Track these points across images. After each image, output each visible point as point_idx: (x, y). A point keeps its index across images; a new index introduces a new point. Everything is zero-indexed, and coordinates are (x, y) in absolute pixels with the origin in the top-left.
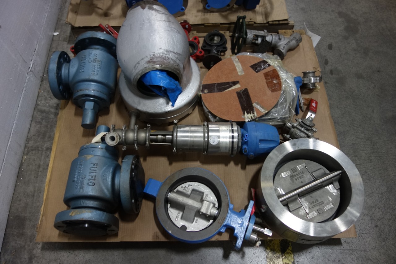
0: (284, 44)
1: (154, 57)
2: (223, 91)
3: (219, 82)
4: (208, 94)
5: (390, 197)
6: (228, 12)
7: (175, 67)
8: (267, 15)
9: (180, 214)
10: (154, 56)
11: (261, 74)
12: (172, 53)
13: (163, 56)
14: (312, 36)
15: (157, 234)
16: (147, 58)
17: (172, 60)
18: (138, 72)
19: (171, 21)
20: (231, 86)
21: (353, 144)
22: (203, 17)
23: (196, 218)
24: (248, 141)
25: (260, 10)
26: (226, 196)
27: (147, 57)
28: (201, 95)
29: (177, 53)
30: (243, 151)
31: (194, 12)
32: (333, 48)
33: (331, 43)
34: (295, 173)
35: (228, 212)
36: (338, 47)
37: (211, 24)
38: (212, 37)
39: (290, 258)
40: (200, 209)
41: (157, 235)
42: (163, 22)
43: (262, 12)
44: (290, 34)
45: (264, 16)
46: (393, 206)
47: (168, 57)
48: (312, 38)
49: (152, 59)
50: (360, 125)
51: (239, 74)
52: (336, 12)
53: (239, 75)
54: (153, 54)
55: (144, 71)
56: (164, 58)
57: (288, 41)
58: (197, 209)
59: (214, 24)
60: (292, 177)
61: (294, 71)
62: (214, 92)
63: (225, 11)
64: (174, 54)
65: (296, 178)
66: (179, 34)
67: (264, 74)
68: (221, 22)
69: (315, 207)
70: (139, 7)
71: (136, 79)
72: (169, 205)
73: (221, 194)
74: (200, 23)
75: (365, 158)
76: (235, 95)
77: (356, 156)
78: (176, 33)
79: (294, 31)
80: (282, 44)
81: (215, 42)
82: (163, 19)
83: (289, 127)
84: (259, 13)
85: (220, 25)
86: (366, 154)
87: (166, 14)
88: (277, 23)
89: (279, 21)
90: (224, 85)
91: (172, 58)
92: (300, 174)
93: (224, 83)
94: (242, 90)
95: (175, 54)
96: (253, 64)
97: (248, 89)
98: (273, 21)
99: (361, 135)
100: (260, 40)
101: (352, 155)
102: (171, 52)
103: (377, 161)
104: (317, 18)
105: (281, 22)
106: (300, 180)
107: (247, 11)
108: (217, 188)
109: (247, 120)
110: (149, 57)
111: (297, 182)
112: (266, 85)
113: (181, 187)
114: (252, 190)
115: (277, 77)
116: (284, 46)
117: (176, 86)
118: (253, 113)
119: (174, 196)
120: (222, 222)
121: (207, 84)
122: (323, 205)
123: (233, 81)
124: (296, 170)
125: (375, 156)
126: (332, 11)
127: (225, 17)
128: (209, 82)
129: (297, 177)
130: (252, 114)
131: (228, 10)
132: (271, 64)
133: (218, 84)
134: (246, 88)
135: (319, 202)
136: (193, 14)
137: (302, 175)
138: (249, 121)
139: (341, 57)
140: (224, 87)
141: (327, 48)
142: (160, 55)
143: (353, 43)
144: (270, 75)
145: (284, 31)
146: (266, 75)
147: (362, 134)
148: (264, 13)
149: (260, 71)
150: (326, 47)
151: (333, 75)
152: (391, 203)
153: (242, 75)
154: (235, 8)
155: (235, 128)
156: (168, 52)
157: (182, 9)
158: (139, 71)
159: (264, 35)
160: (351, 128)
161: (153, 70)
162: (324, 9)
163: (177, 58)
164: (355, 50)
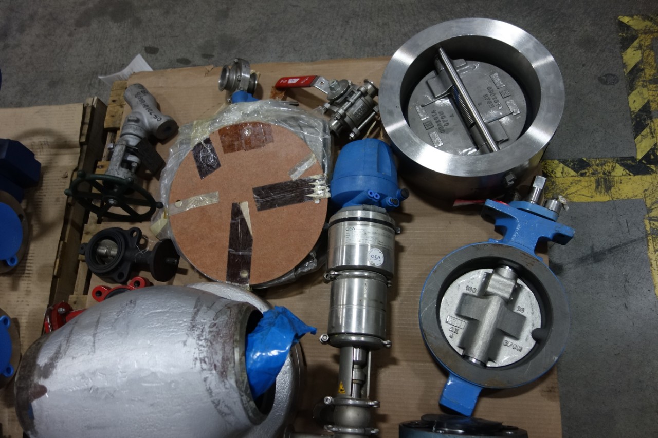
0: (150, 116)
1: (210, 360)
2: (250, 236)
3: (227, 243)
4: (252, 270)
5: (448, 8)
6: (33, 222)
7: (237, 311)
8: (62, 145)
9: (507, 342)
10: (207, 360)
11: (226, 159)
12: (197, 318)
13: (208, 337)
14: (132, 70)
15: (545, 391)
16: (209, 380)
17: (216, 317)
18: (243, 404)
19: (96, 320)
20: (243, 220)
21: (354, 44)
22: (34, 277)
23: (516, 310)
24: (378, 193)
25: (44, 156)
26: (479, 249)
27: (205, 379)
28: (250, 286)
29: (195, 307)
30: (394, 206)
31: (14, 297)
32: (156, 46)
33: (144, 48)
34: (435, 125)
35: (510, 247)
36: (156, 38)
37: (58, 260)
38: (97, 259)
39: (554, 166)
40: (503, 298)
41: (548, 392)
42: (96, 339)
43: (51, 154)
44: (119, 107)
45: (63, 151)
46: (462, 7)
47: (210, 327)
48: (136, 71)
49: (215, 366)
50: (320, 29)
51: (215, 201)
52: (75, 30)
53: (219, 202)
54: (198, 363)
55: (243, 389)
56: (214, 336)
57: (144, 107)
58: (503, 306)
59: (60, 253)
60: (441, 131)
61: (208, 110)
62: (250, 258)
63: (30, 227)
64: (201, 313)
65: (443, 124)
66: (138, 302)
67: (225, 151)
68: (59, 239)
69: (498, 101)
70: (35, 403)
71: (253, 412)
72: (489, 364)
73: (474, 257)
74: (49, 285)
75: (380, 32)
76: (266, 213)
77: (376, 43)
78: (136, 307)
79: (115, 99)
80: (148, 120)
81: (114, 252)
82: (91, 338)
83: (338, 126)
84: (51, 160)
85: (64, 243)
86: (374, 29)
87: (71, 333)
88: (86, 127)
89: (83, 123)
90: (238, 234)
91: (212, 318)
92: (437, 118)
93: (231, 233)
94: (254, 198)
95: (198, 310)
96: (197, 171)
97: (256, 186)
98: (81, 134)
99: (338, 30)
100: (132, 158)
101: (375, 49)
102: (194, 319)
103: (386, 16)
104: (81, 62)
105: (87, 120)
106: (448, 118)
107: (42, 183)
108: (464, 264)
109: (328, 195)
110: (206, 374)
111: (452, 124)
112: (253, 151)
113: (451, 337)
114: (457, 204)
115: (237, 128)
116: (153, 116)
117: (281, 315)
118: (314, 180)
119: (478, 351)
120: (531, 257)
121: (228, 272)
122: (494, 88)
123: (230, 216)
124: (429, 122)
125: (378, 17)
126: (70, 35)
127: (46, 229)
128: (224, 266)
129: (442, 121)
130: (314, 184)
131: (29, 221)
132: (206, 136)
133: (231, 246)
134: (251, 191)
135: (489, 94)
136: (20, 300)
137: (438, 114)
138: (330, 191)
139: (177, 37)
140: (240, 236)
141: (153, 55)
142: (204, 344)
143: (152, 13)
144: (232, 141)
145: (107, 117)
146: (229, 148)
147: (336, 29)
148: (53, 151)
149: (217, 160)
150: (151, 56)
151: (214, 54)
152: (459, 9)
153: (220, 196)
154: (27, 205)
155: (345, 214)
156: (194, 326)
157: (5, 321)
158: (242, 400)
159: (124, 147)
160: (323, 42)
161: (244, 363)
162: (62, 49)
163: (209, 308)
164: (167, 12)
